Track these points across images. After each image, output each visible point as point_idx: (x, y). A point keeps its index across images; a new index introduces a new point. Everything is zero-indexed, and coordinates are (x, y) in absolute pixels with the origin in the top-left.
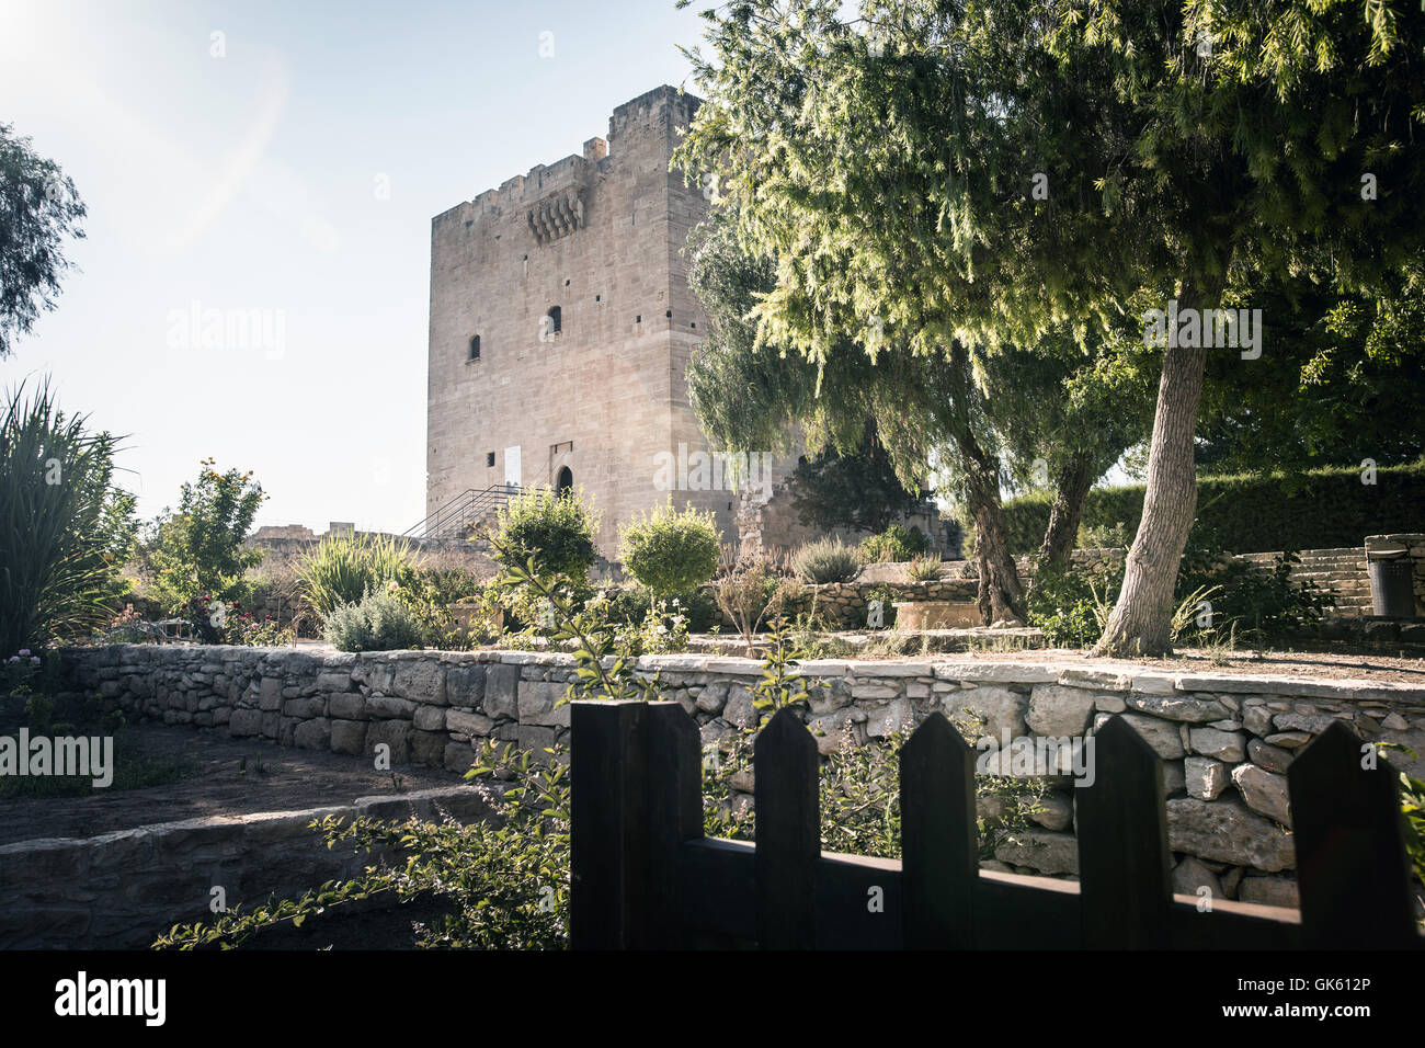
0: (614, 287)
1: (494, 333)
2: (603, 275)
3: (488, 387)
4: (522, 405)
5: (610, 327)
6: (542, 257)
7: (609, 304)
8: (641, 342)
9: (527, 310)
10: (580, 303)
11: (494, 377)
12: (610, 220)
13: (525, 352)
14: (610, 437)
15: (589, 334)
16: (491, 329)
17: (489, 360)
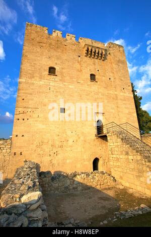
0: (115, 79)
1: (64, 71)
2: (111, 74)
3: (61, 85)
4: (81, 96)
5: (115, 88)
6: (88, 60)
7: (114, 82)
8: (125, 95)
9: (81, 70)
10: (104, 78)
11: (65, 84)
12: (111, 63)
13: (82, 82)
14: (119, 115)
15: (108, 86)
16: (62, 69)
17: (62, 77)
